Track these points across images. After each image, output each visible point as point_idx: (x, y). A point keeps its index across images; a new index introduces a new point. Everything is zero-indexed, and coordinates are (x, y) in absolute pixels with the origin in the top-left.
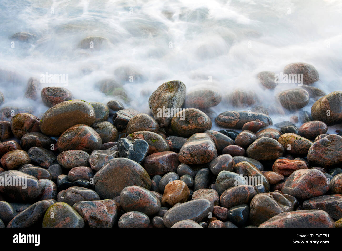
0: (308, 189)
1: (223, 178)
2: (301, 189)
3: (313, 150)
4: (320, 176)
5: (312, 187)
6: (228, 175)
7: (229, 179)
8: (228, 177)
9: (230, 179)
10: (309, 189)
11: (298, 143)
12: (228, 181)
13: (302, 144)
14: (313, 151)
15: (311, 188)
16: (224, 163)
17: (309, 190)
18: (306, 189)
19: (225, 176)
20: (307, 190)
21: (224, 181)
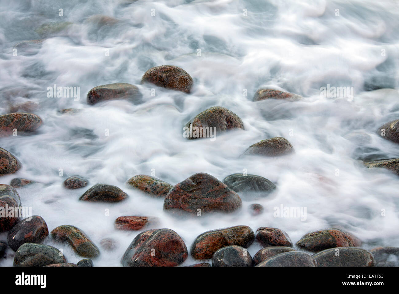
0: (155, 260)
1: (25, 255)
2: (144, 261)
3: (170, 198)
4: (172, 238)
5: (161, 256)
6: (32, 249)
7: (33, 255)
8: (32, 252)
9: (36, 255)
10: (157, 260)
11: (151, 190)
12: (32, 259)
13: (158, 191)
14: (170, 200)
15: (159, 259)
16: (28, 231)
17: (157, 262)
18: (152, 260)
19: (27, 252)
20: (152, 263)
21: (26, 261)
